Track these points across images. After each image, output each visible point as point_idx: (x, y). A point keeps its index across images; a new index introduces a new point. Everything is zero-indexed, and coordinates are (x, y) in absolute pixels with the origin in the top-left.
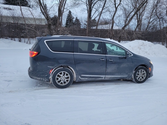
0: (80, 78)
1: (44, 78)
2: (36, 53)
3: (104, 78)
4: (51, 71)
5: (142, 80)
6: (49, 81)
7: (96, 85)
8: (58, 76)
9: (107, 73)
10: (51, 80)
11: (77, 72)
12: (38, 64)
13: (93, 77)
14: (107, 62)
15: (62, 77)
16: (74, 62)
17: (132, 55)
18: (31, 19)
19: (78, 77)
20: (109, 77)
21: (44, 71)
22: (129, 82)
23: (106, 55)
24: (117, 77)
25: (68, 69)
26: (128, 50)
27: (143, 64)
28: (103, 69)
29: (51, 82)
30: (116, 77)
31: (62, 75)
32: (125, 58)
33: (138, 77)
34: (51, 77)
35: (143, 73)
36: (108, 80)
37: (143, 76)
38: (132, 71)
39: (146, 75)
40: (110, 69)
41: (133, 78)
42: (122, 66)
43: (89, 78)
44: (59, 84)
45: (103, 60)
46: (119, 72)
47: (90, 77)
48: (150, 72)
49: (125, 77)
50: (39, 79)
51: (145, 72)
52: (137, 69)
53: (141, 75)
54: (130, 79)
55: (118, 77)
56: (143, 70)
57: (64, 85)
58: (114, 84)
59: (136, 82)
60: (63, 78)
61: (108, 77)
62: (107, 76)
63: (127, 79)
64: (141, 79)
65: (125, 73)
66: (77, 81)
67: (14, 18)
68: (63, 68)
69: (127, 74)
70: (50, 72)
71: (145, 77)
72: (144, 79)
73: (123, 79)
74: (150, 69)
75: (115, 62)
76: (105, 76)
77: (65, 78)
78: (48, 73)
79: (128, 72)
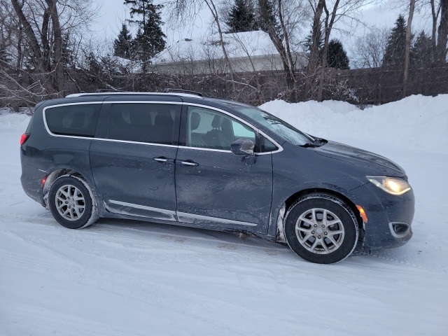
0: (108, 208)
1: (37, 195)
3: (173, 219)
4: (44, 181)
5: (325, 253)
6: (44, 204)
9: (181, 204)
10: (48, 203)
11: (98, 190)
13: (140, 209)
14: (176, 170)
15: (69, 198)
16: (89, 162)
17: (281, 149)
19: (102, 205)
20: (190, 219)
24: (217, 223)
26: (265, 131)
27: (320, 186)
28: (166, 190)
29: (47, 207)
30: (212, 222)
35: (327, 223)
37: (330, 237)
38: (273, 210)
39: (342, 232)
40: (190, 191)
41: (282, 235)
42: (231, 185)
43: (129, 212)
44: (63, 215)
45: (165, 162)
46: (226, 205)
47: (133, 210)
48: (364, 225)
49: (247, 227)
51: (338, 221)
52: (295, 201)
54: (269, 236)
55: (221, 223)
56: (325, 211)
60: (71, 202)
61: (187, 217)
62: (179, 214)
64: (319, 246)
65: (248, 213)
69: (254, 216)
70: (42, 182)
72: (335, 249)
73: (244, 232)
74: (362, 211)
75: (205, 170)
76: (173, 212)
77: (75, 203)
78: (40, 185)
79: (260, 211)
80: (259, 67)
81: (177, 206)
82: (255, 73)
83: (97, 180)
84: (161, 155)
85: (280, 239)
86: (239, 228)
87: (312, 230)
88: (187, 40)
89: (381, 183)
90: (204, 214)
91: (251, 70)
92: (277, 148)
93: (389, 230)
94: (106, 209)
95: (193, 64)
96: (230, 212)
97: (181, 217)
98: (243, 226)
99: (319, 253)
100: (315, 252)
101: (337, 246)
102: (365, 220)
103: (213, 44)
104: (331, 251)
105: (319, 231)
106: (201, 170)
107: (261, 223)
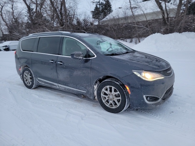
0: (38, 81)
3: (58, 87)
4: (20, 69)
5: (114, 108)
11: (34, 74)
14: (57, 65)
15: (27, 76)
16: (31, 62)
17: (96, 56)
19: (36, 79)
20: (63, 88)
23: (59, 56)
27: (109, 75)
28: (54, 74)
30: (71, 90)
35: (114, 93)
36: (63, 90)
42: (76, 73)
44: (26, 83)
47: (45, 82)
54: (92, 98)
56: (113, 88)
62: (60, 85)
64: (112, 104)
65: (83, 86)
69: (85, 88)
74: (128, 88)
76: (57, 84)
79: (87, 86)
80: (149, 18)
81: (59, 82)
82: (147, 21)
84: (52, 59)
85: (95, 99)
86: (81, 93)
87: (108, 96)
88: (120, 8)
89: (141, 74)
90: (67, 86)
91: (145, 20)
92: (94, 56)
93: (143, 99)
95: (118, 19)
96: (76, 85)
97: (60, 87)
100: (109, 107)
101: (118, 105)
102: (130, 93)
104: (116, 107)
105: (111, 97)
106: (65, 66)
107: (88, 92)
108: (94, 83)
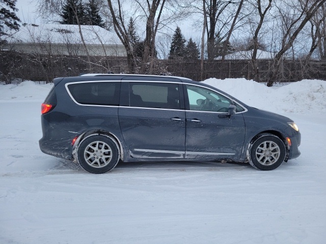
0: (132, 155)
1: (63, 153)
2: (49, 106)
3: (182, 157)
4: (74, 140)
5: (270, 164)
6: (73, 158)
7: (169, 170)
8: (90, 149)
9: (188, 147)
10: (76, 157)
11: (125, 143)
12: (51, 126)
13: (158, 153)
14: (187, 125)
15: (97, 151)
16: (118, 124)
17: (246, 110)
18: (97, 47)
19: (128, 153)
20: (194, 155)
21: (62, 140)
22: (243, 167)
23: (186, 111)
24: (211, 156)
25: (108, 137)
26: (236, 100)
27: (271, 129)
28: (179, 138)
29: (75, 160)
30: (208, 156)
31: (96, 149)
32: (229, 116)
33: (261, 158)
34: (75, 152)
35: (271, 148)
36: (192, 160)
37: (273, 155)
38: (245, 144)
39: (279, 152)
40: (194, 138)
41: (248, 158)
42: (221, 132)
43: (150, 156)
44: (91, 165)
45: (179, 121)
46: (217, 144)
47: (153, 154)
48: (289, 147)
49: (229, 156)
50: (56, 154)
51: (277, 147)
52: (257, 140)
53: (268, 153)
54: (241, 160)
55: (214, 156)
56: (271, 142)
57: (100, 166)
58: (207, 169)
59: (256, 167)
60: (99, 154)
61: (191, 154)
62: (187, 153)
63: (235, 159)
64: (267, 161)
65: (230, 148)
66: (126, 161)
67: (69, 46)
68: (98, 134)
69: (233, 149)
70: (72, 141)
71: (278, 158)
72: (275, 161)
73: (225, 159)
74: (289, 140)
75: (205, 124)
76: (184, 152)
77: (102, 154)
78: (70, 144)
79: (237, 146)
81: (185, 148)
83: (126, 136)
85: (247, 160)
86: (221, 157)
87: (264, 153)
90: (204, 151)
91: (104, 55)
92: (244, 110)
94: (131, 156)
96: (219, 148)
97: (187, 155)
98: (226, 155)
99: (267, 165)
100: (265, 165)
101: (276, 160)
102: (290, 144)
103: (59, 31)
104: (273, 163)
107: (237, 153)
108: (250, 140)
